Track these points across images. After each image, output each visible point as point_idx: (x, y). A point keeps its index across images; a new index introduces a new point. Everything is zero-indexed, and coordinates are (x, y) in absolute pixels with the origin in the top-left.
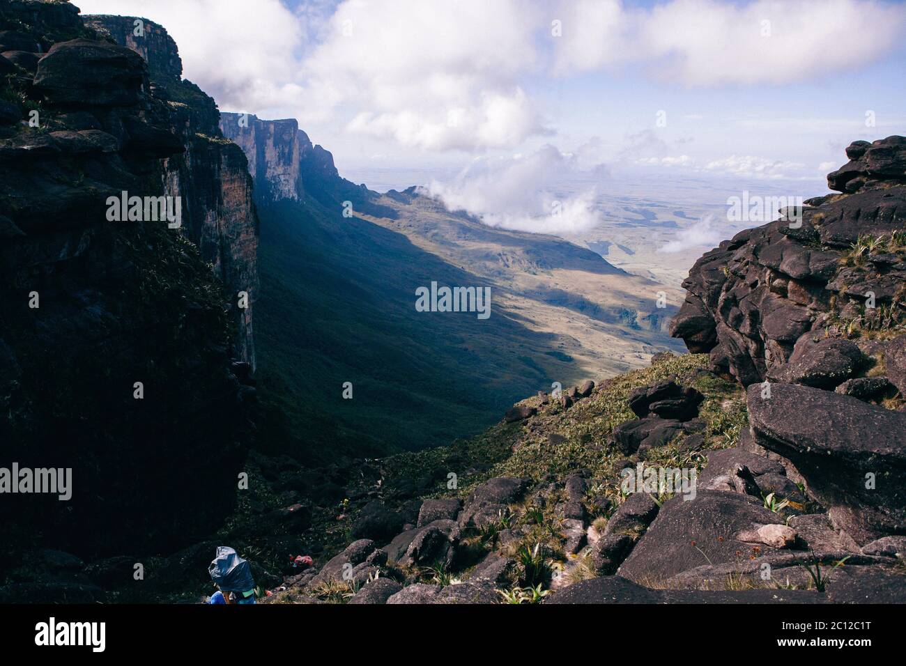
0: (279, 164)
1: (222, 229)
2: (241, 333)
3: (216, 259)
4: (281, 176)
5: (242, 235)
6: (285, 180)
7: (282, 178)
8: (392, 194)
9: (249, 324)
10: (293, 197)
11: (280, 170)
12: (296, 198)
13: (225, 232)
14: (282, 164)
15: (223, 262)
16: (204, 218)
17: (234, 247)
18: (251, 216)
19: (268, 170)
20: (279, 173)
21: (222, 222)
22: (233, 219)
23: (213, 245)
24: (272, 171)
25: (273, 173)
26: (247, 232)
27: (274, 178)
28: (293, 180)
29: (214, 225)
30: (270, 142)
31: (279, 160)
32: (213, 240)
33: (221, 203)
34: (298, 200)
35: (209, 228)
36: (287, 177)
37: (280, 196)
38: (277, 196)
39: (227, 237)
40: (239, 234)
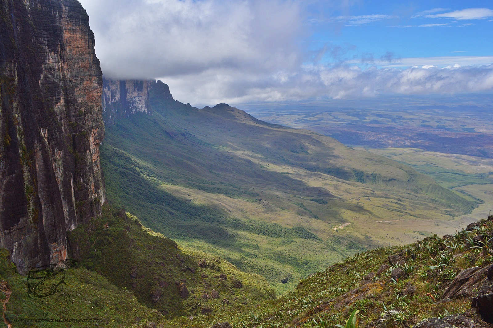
0: (135, 90)
1: (65, 72)
2: (87, 168)
3: (60, 99)
4: (136, 98)
5: (86, 82)
6: (138, 100)
7: (137, 99)
8: (207, 109)
9: (96, 162)
10: (145, 111)
11: (136, 94)
12: (146, 112)
13: (68, 76)
14: (136, 90)
15: (67, 102)
16: (45, 57)
17: (78, 92)
19: (128, 94)
20: (135, 96)
21: (65, 67)
22: (76, 66)
23: (57, 86)
24: (130, 95)
25: (131, 96)
26: (91, 80)
27: (131, 99)
28: (144, 100)
29: (57, 67)
31: (135, 88)
32: (56, 80)
33: (63, 48)
34: (148, 112)
35: (51, 68)
36: (140, 98)
37: (136, 111)
38: (134, 111)
39: (71, 81)
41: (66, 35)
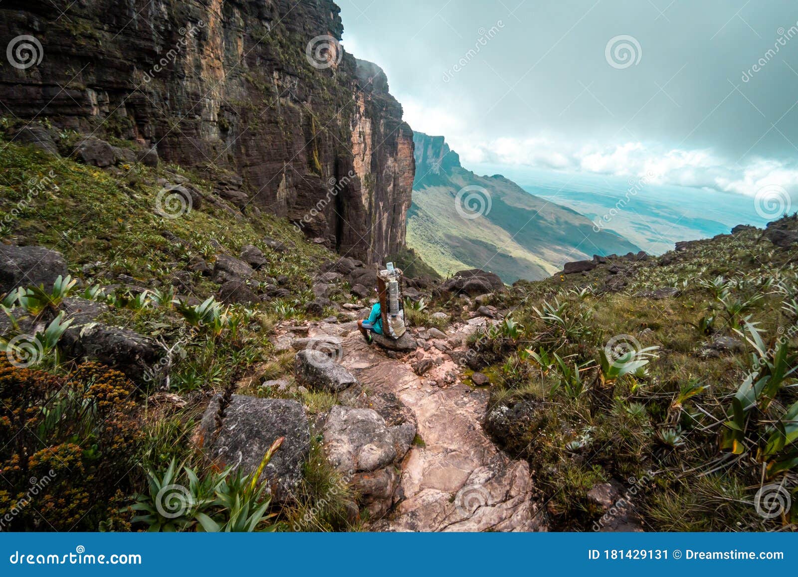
1: (396, 168)
2: (399, 224)
3: (391, 184)
4: (433, 163)
8: (486, 177)
11: (433, 160)
13: (397, 170)
14: (434, 157)
15: (394, 185)
16: (387, 160)
17: (401, 179)
18: (412, 164)
19: (428, 160)
21: (396, 165)
22: (402, 165)
23: (390, 176)
25: (430, 161)
29: (392, 166)
30: (430, 146)
31: (434, 155)
32: (391, 173)
33: (397, 154)
35: (389, 167)
39: (398, 173)
40: (404, 173)
41: (400, 146)
